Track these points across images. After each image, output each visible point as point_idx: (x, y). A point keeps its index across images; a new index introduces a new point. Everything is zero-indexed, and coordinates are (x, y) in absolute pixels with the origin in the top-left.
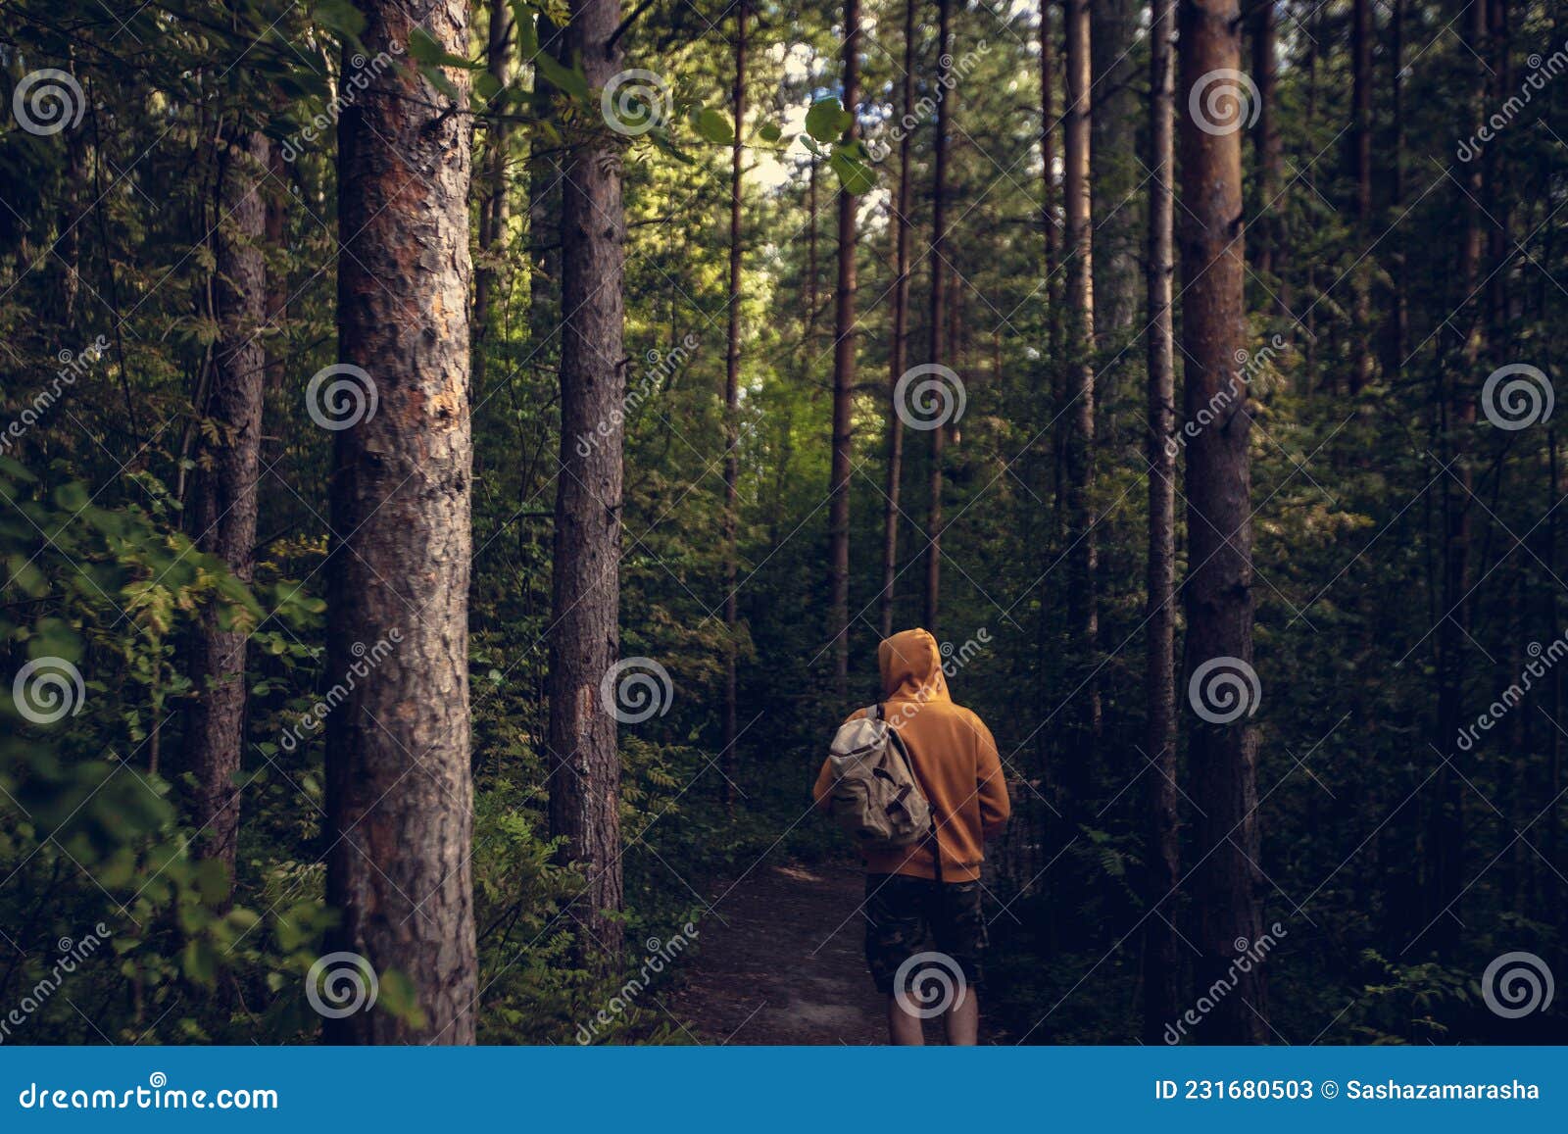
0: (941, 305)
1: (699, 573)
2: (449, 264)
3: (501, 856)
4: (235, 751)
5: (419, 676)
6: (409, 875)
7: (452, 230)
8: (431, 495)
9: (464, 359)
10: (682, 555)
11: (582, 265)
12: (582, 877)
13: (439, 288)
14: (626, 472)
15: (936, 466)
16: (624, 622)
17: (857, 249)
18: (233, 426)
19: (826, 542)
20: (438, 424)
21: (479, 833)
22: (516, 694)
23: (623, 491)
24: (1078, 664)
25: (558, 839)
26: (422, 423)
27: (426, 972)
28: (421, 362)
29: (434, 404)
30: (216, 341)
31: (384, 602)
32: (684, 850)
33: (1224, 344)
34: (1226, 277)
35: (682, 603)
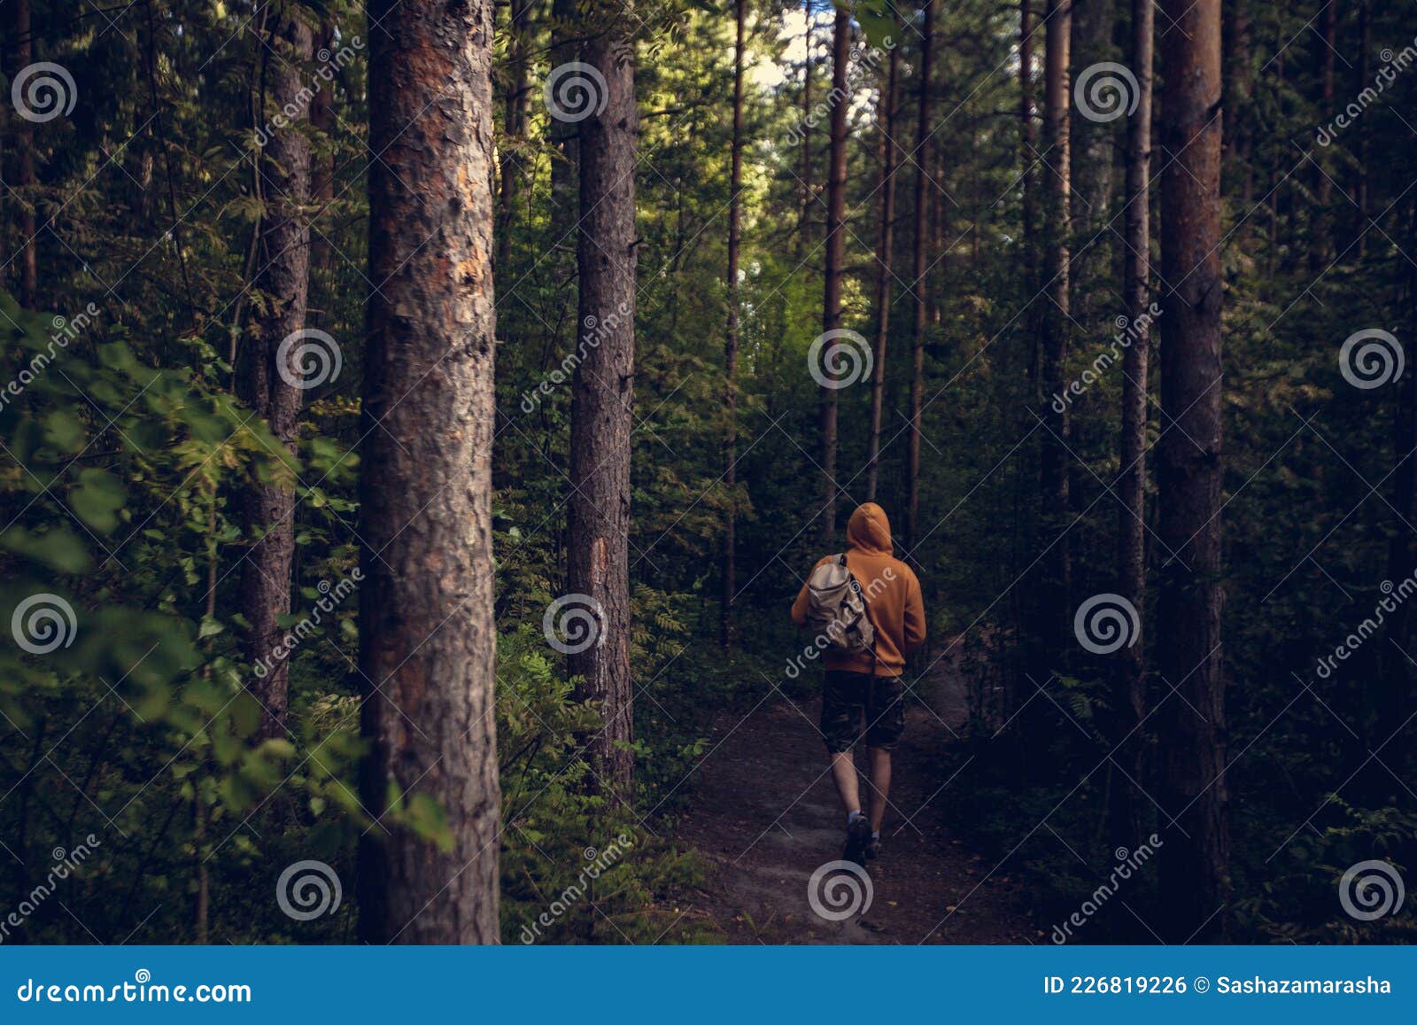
0: (925, 194)
1: (702, 438)
2: (474, 136)
3: (523, 693)
4: (285, 595)
5: (446, 528)
6: (436, 715)
7: (476, 104)
8: (456, 357)
9: (488, 228)
10: (687, 421)
11: (598, 154)
12: (597, 713)
13: (464, 160)
14: (637, 346)
15: (918, 343)
16: (634, 482)
17: (848, 143)
18: (280, 297)
19: (816, 411)
20: (463, 290)
21: (503, 672)
22: (536, 546)
23: (635, 363)
24: (1051, 523)
25: (575, 678)
26: (448, 288)
27: (453, 805)
28: (447, 231)
29: (459, 271)
30: (262, 217)
31: (411, 458)
32: (688, 687)
33: (1200, 224)
34: (1204, 161)
35: (688, 465)
